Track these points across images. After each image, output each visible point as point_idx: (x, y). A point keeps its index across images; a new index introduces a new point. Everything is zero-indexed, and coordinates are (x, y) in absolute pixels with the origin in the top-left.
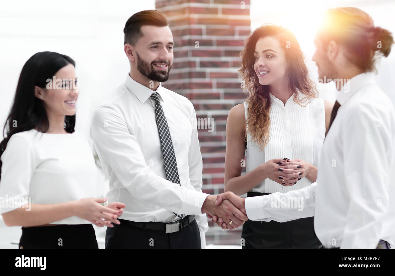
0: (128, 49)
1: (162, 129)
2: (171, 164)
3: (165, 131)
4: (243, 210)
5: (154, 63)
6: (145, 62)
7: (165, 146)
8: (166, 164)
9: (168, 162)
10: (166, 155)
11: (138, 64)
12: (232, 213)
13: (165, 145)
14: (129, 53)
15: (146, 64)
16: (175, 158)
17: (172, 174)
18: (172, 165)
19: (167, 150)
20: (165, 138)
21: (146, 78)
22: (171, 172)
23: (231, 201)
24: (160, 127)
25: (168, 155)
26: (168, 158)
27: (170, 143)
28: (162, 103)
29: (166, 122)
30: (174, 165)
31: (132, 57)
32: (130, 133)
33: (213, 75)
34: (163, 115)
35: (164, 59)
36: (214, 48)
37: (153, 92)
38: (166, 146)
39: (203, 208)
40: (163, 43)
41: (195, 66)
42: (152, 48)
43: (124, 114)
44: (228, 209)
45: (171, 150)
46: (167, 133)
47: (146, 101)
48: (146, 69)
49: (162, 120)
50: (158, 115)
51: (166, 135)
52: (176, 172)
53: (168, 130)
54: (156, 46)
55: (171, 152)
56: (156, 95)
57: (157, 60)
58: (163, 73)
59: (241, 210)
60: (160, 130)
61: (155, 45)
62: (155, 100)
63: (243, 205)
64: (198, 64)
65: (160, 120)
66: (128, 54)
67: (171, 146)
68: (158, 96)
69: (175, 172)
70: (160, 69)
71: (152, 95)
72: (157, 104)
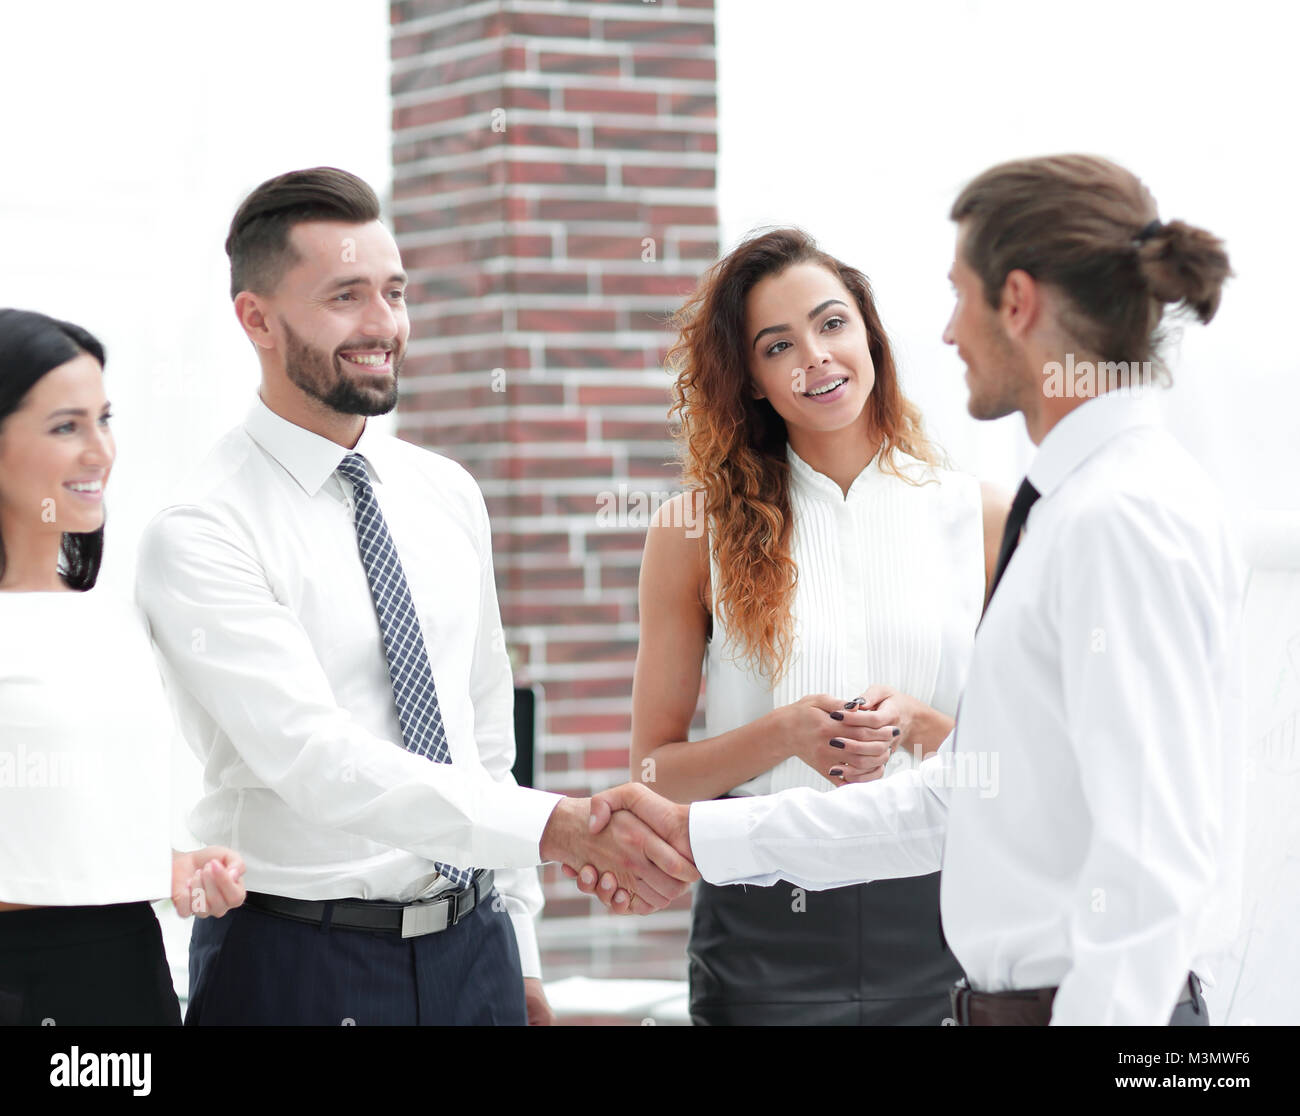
0: (248, 311)
1: (384, 579)
2: (418, 701)
3: (392, 585)
4: (682, 846)
5: (344, 352)
6: (314, 351)
7: (394, 639)
8: (402, 701)
9: (407, 692)
10: (402, 670)
11: (288, 359)
12: (646, 856)
13: (396, 635)
14: (254, 322)
15: (319, 358)
16: (429, 679)
17: (423, 736)
18: (422, 705)
19: (404, 653)
20: (396, 612)
21: (318, 404)
22: (421, 729)
23: (639, 815)
24: (375, 573)
25: (408, 668)
26: (407, 682)
27: (410, 629)
28: (378, 491)
29: (395, 554)
30: (428, 703)
31: (265, 334)
32: (277, 600)
33: (589, 395)
34: (384, 532)
35: (379, 336)
36: (593, 302)
37: (343, 452)
38: (400, 639)
39: (543, 844)
40: (372, 280)
41: (527, 365)
42: (335, 299)
43: (250, 535)
44: (633, 843)
45: (416, 651)
46: (400, 592)
47: (324, 487)
48: (318, 373)
49: (382, 548)
50: (366, 532)
51: (396, 601)
52: (437, 729)
53: (404, 583)
54: (351, 291)
55: (418, 659)
56: (355, 462)
57: (355, 340)
58: (379, 384)
59: (675, 844)
60: (375, 585)
61: (344, 290)
62: (353, 480)
63: (681, 827)
64: (537, 357)
65: (375, 550)
66: (250, 327)
67: (416, 639)
68: (363, 466)
69: (433, 726)
70: (368, 374)
71: (344, 464)
72: (362, 493)
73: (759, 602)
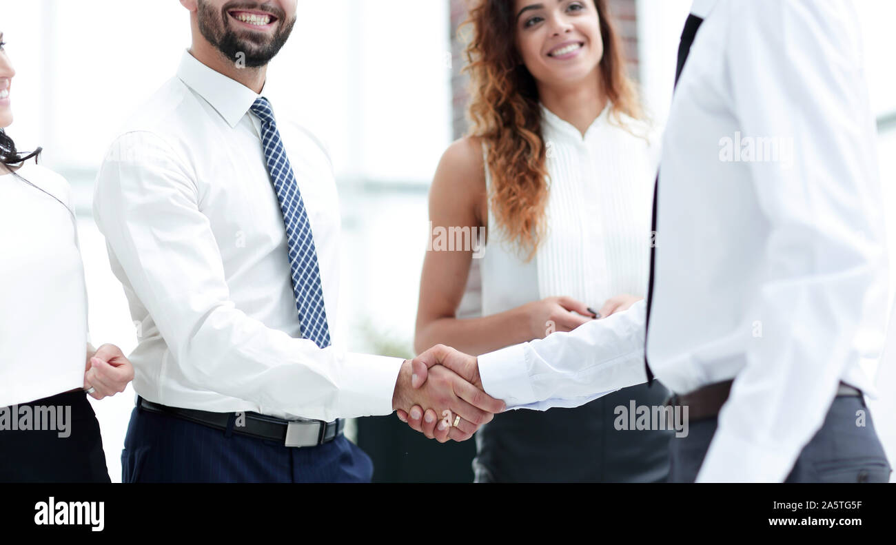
5: (231, 10)
6: (209, 7)
15: (212, 12)
34: (284, 154)
48: (212, 25)
56: (263, 103)
57: (240, 1)
68: (269, 106)
71: (256, 104)
72: (269, 126)
73: (522, 202)
